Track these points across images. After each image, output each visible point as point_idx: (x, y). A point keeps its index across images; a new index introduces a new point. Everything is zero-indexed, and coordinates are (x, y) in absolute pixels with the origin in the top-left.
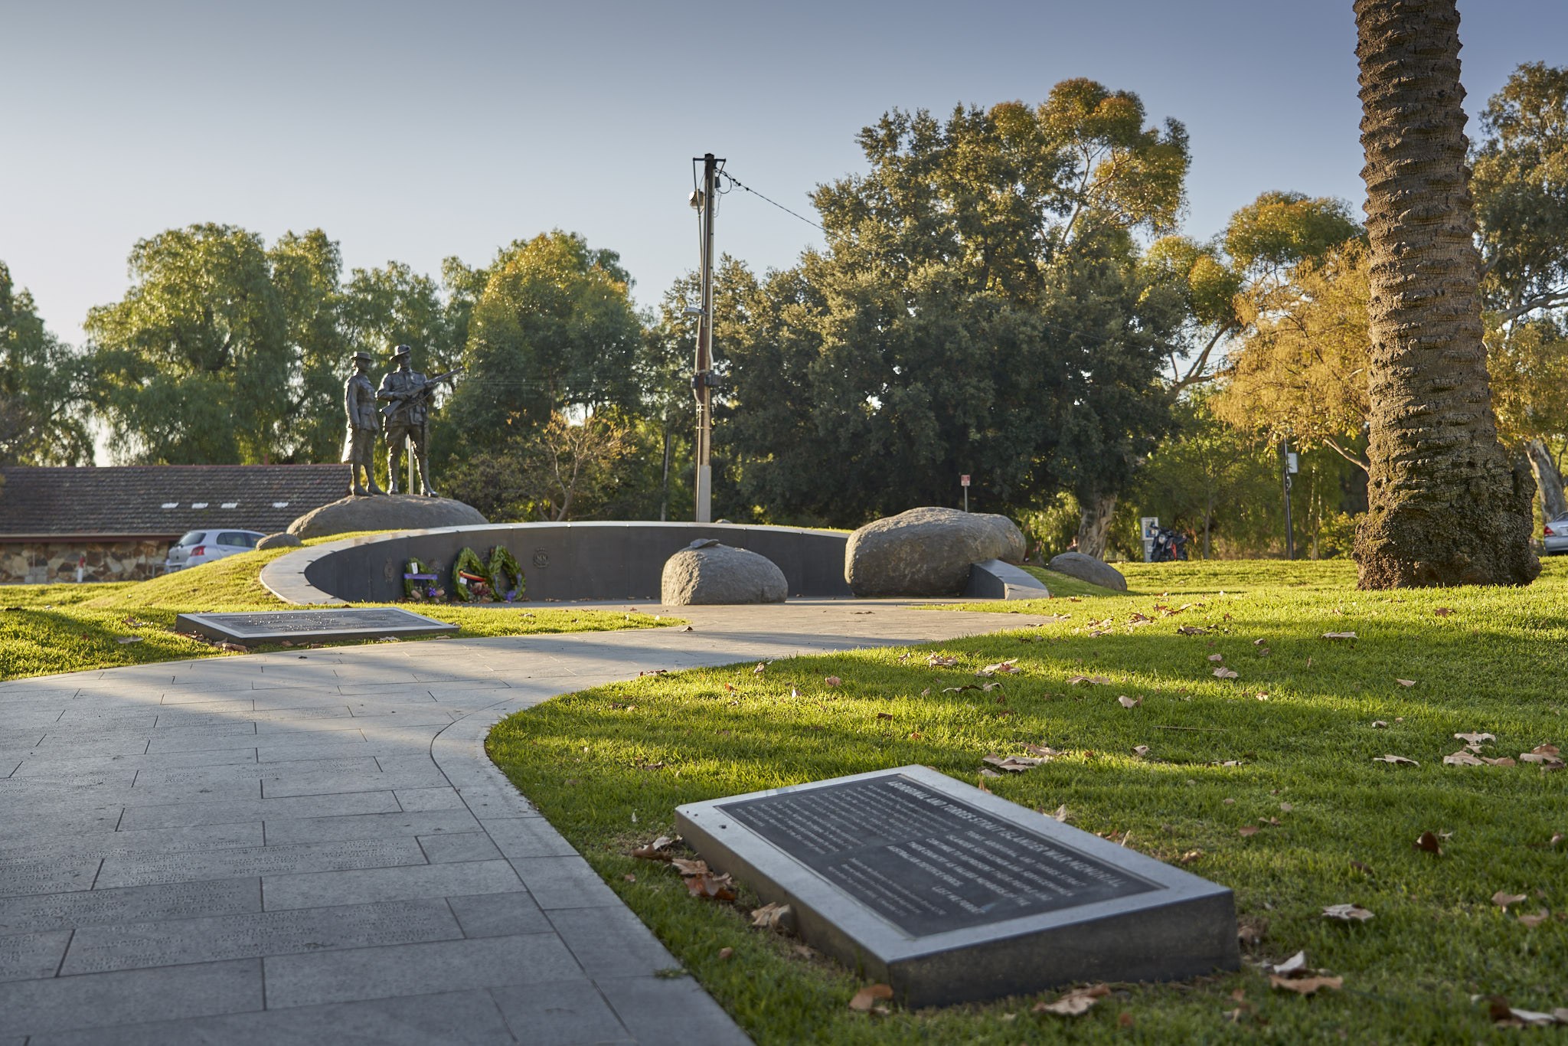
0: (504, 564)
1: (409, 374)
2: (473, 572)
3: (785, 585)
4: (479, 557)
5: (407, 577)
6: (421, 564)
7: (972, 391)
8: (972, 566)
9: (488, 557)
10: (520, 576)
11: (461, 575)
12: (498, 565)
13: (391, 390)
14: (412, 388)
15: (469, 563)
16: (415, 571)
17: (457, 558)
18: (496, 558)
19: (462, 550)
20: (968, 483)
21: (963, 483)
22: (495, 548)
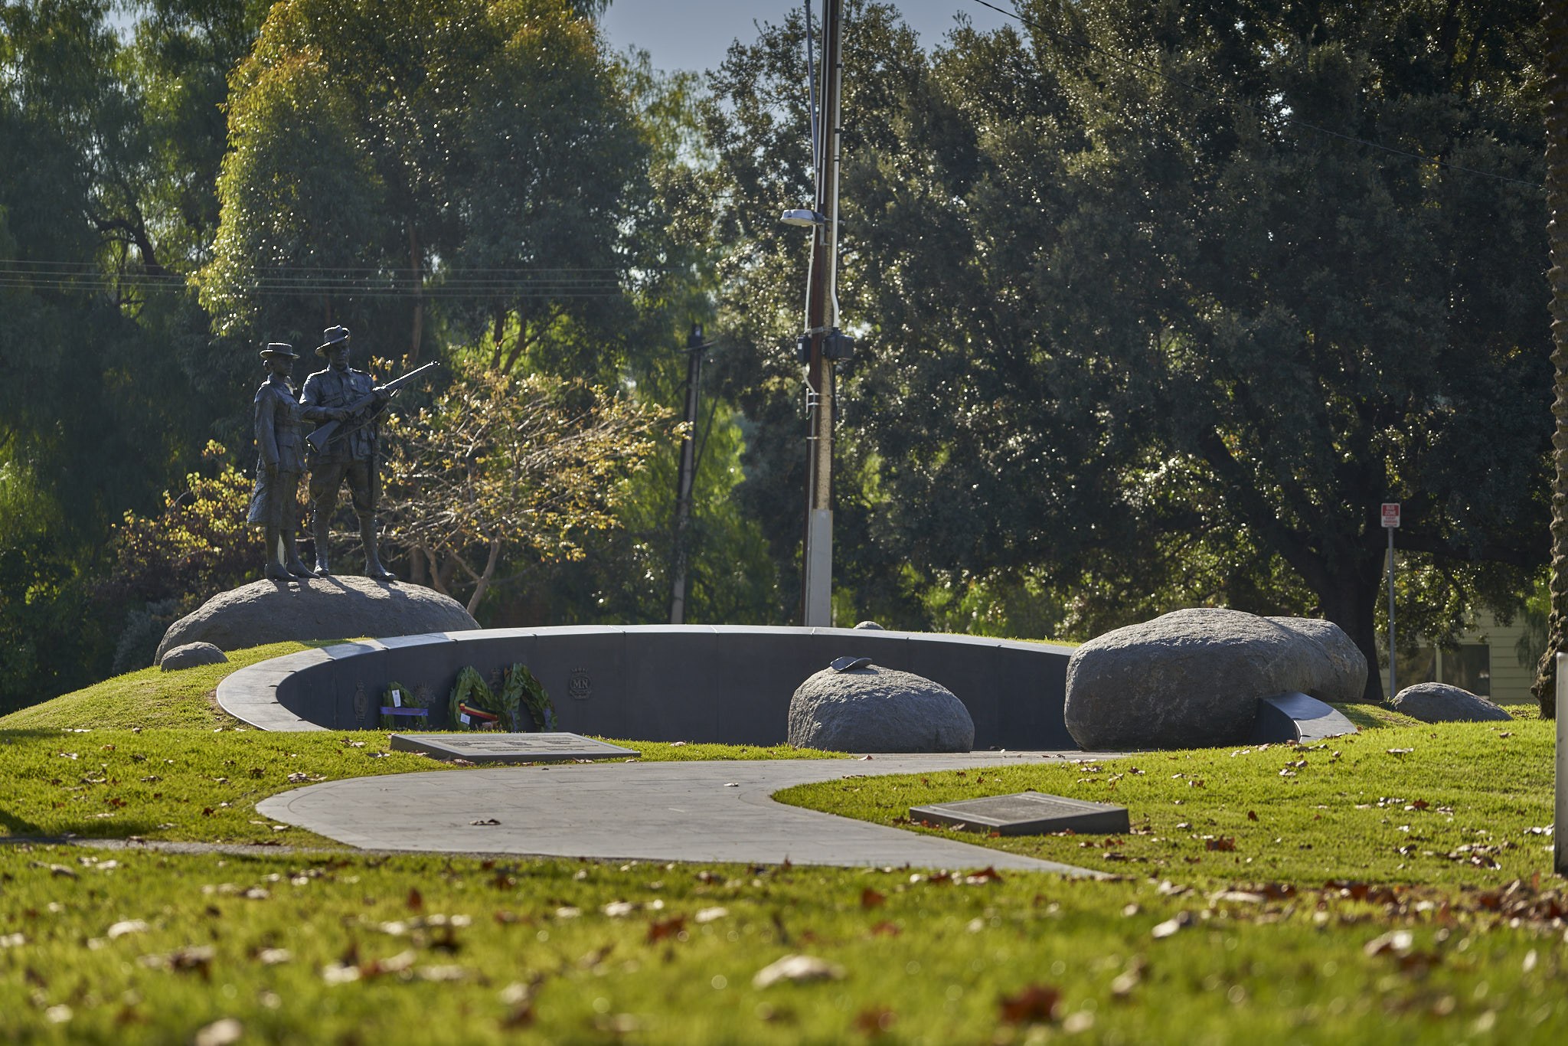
0: (526, 693)
1: (347, 375)
2: (478, 706)
3: (970, 729)
4: (487, 681)
5: (385, 711)
6: (405, 691)
7: (1397, 323)
8: (1260, 701)
9: (500, 684)
10: (548, 713)
11: (463, 710)
12: (516, 694)
13: (319, 404)
14: (355, 399)
15: (473, 689)
16: (398, 703)
17: (453, 682)
18: (514, 683)
19: (461, 670)
20: (1397, 522)
21: (1385, 521)
22: (510, 667)
